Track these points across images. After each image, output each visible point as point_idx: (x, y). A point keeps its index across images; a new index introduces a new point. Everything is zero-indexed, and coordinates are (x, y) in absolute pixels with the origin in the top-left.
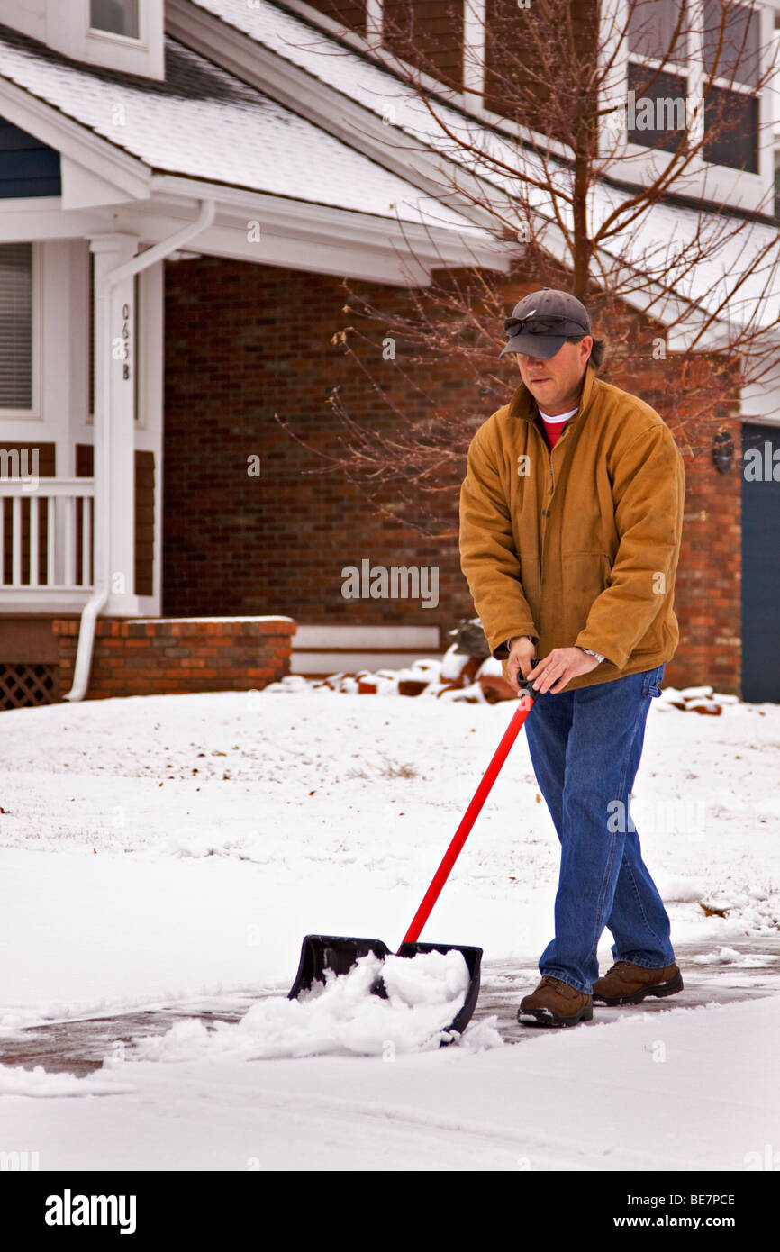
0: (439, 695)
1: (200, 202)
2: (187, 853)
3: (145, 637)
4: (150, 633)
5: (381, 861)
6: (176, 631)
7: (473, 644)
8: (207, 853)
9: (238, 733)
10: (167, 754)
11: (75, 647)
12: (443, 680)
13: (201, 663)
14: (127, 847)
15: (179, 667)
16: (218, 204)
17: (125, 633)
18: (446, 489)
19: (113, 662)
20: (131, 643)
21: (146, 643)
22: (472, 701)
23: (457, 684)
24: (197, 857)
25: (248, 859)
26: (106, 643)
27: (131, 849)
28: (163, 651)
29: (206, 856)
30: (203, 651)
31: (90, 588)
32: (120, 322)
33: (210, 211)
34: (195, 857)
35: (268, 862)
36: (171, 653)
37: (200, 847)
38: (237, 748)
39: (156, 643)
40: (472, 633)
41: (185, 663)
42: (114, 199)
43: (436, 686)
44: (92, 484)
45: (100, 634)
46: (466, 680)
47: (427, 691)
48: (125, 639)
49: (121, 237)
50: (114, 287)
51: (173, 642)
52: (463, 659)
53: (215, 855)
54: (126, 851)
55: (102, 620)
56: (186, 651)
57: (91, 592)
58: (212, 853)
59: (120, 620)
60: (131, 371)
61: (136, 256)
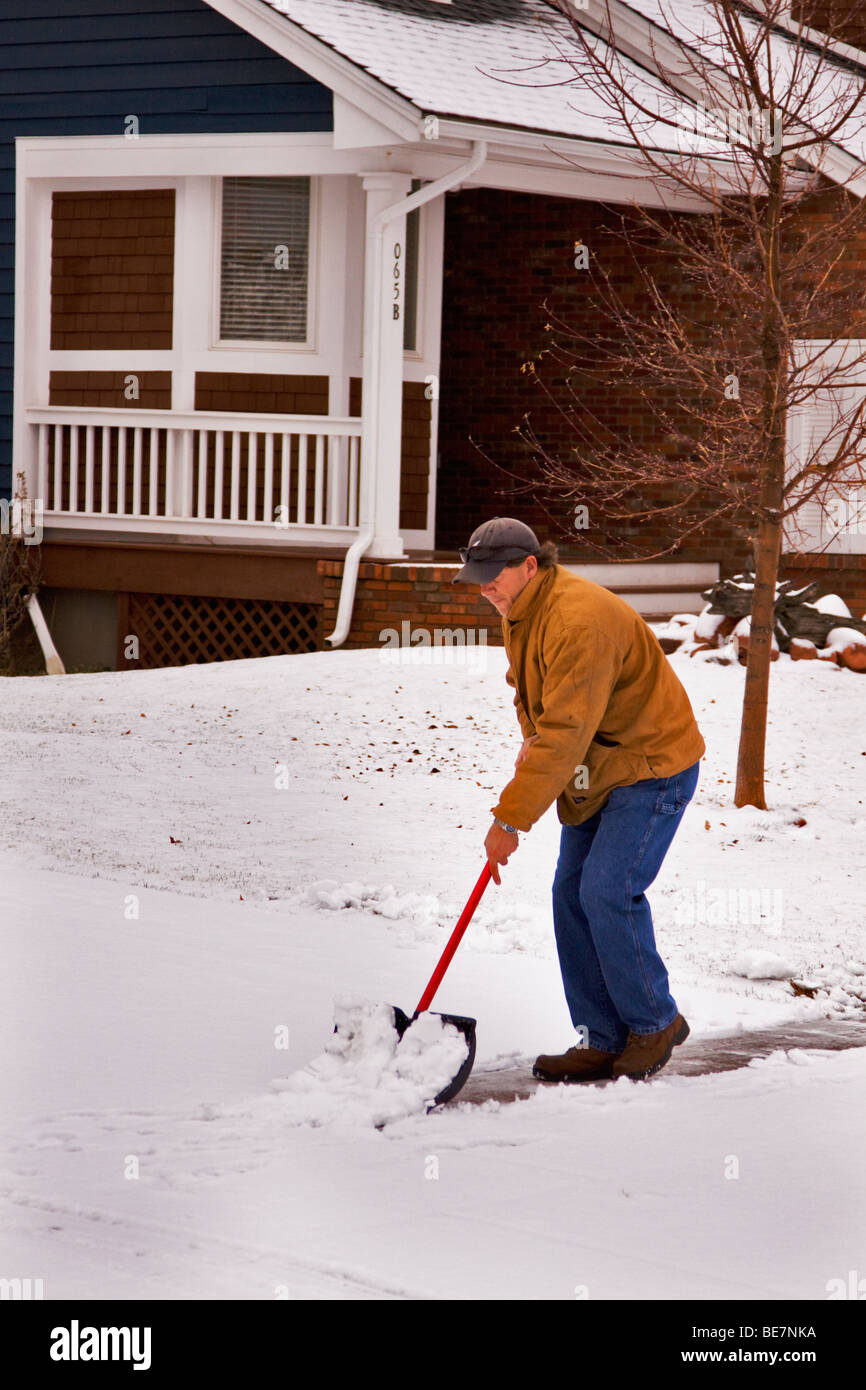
0: (692, 654)
1: (472, 143)
2: (324, 905)
3: (407, 581)
4: (412, 578)
5: (503, 922)
6: (437, 577)
7: (728, 604)
8: (344, 905)
9: (476, 700)
10: (400, 724)
11: (339, 588)
12: (698, 639)
13: (462, 610)
14: (272, 894)
15: (439, 612)
16: (489, 144)
17: (388, 576)
18: (631, 516)
19: (376, 605)
20: (392, 587)
21: (408, 587)
22: (725, 662)
23: (712, 644)
24: (334, 909)
25: (381, 914)
26: (368, 585)
27: (275, 896)
28: (425, 597)
29: (343, 908)
30: (463, 598)
31: (356, 529)
32: (390, 261)
33: (482, 151)
34: (332, 909)
35: (398, 918)
36: (432, 598)
37: (337, 898)
38: (471, 718)
39: (418, 588)
40: (727, 593)
41: (446, 609)
42: (385, 140)
43: (690, 645)
44: (359, 424)
45: (364, 576)
46: (721, 639)
47: (681, 649)
48: (388, 582)
49: (395, 175)
50: (385, 226)
51: (434, 587)
52: (718, 618)
53: (351, 908)
54: (270, 899)
55: (364, 561)
56: (447, 597)
57: (356, 533)
58: (348, 905)
59: (383, 562)
60: (401, 311)
61: (409, 194)
